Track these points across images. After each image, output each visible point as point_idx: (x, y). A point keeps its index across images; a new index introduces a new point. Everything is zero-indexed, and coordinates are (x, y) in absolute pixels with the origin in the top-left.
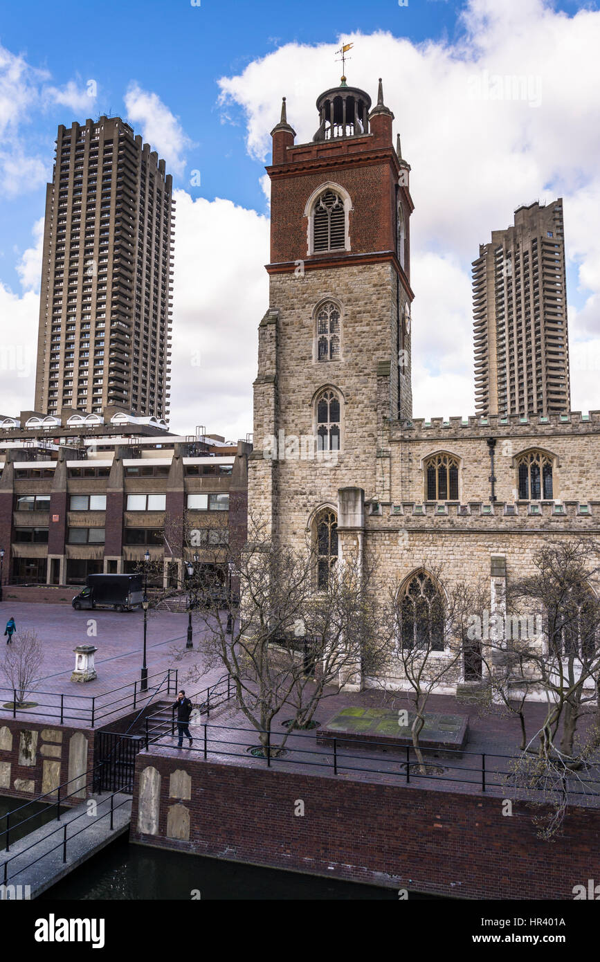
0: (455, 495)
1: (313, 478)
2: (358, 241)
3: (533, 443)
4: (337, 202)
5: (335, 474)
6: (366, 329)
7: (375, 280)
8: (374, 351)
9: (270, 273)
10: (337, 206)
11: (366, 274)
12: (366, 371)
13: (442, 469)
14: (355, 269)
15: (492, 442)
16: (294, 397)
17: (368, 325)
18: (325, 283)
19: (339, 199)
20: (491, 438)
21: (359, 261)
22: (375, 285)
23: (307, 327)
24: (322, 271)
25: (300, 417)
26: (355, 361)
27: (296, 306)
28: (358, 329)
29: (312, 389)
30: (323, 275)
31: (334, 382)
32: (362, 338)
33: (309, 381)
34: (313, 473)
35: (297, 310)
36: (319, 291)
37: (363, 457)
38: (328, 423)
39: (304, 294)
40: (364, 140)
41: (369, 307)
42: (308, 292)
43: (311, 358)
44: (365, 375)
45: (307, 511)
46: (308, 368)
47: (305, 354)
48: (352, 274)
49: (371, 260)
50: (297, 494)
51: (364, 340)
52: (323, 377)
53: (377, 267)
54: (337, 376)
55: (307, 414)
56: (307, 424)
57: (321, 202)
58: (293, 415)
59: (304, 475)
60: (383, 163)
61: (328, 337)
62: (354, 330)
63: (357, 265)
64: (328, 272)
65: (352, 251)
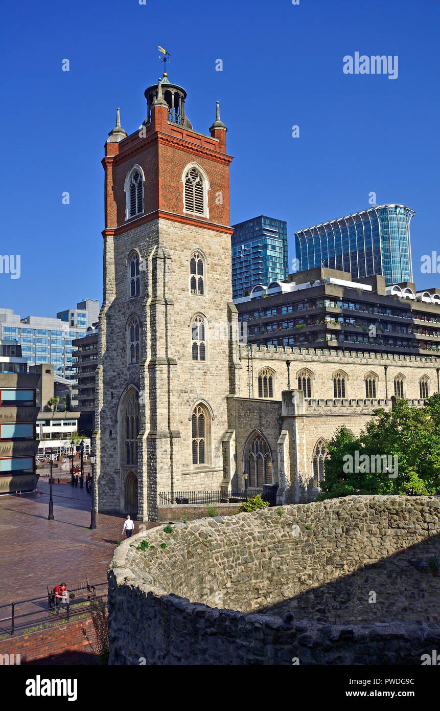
1: (192, 380)
2: (213, 213)
3: (305, 365)
4: (198, 179)
5: (205, 379)
6: (219, 277)
7: (223, 244)
8: (224, 293)
10: (199, 182)
11: (218, 239)
12: (221, 307)
13: (265, 378)
14: (213, 233)
15: (288, 363)
16: (178, 318)
17: (220, 275)
18: (195, 237)
19: (200, 178)
20: (288, 361)
21: (216, 228)
22: (223, 248)
23: (186, 266)
24: (193, 227)
25: (182, 334)
26: (215, 299)
27: (178, 249)
28: (216, 276)
29: (190, 314)
30: (194, 230)
31: (202, 311)
32: (218, 283)
33: (187, 308)
34: (192, 377)
35: (178, 252)
36: (191, 241)
37: (220, 367)
38: (199, 340)
39: (182, 241)
40: (213, 142)
41: (220, 262)
42: (185, 240)
43: (188, 290)
44: (220, 310)
45: (190, 405)
46: (186, 297)
47: (184, 287)
48: (210, 236)
49: (222, 230)
50: (182, 393)
51: (218, 285)
52: (195, 306)
53: (224, 236)
54: (205, 307)
55: (187, 332)
56: (187, 340)
57: (189, 175)
58: (178, 332)
59: (186, 378)
61: (197, 277)
62: (213, 276)
63: (213, 230)
64: (197, 229)
65: (210, 219)
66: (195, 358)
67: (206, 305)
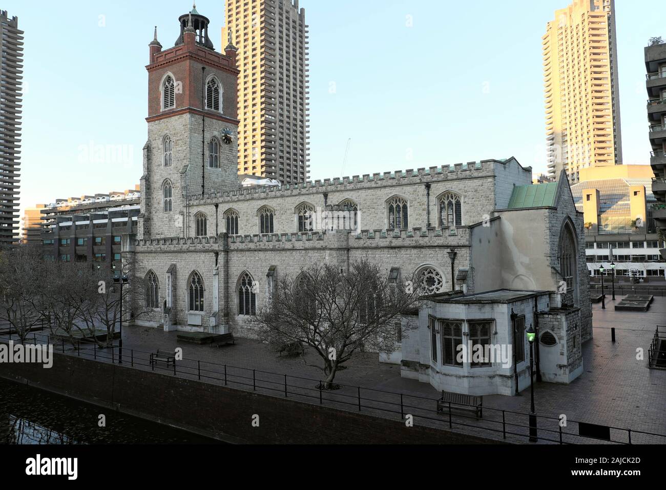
0: (206, 234)
2: (178, 102)
3: (231, 205)
4: (171, 82)
5: (170, 224)
6: (180, 149)
7: (184, 123)
8: (183, 160)
9: (148, 122)
10: (172, 84)
11: (180, 120)
12: (180, 171)
13: (202, 220)
14: (176, 117)
15: (217, 206)
16: (155, 186)
17: (181, 146)
18: (166, 125)
20: (217, 204)
21: (178, 113)
22: (184, 126)
23: (160, 149)
25: (158, 196)
26: (176, 166)
27: (156, 139)
28: (178, 149)
29: (162, 181)
31: (169, 177)
33: (161, 177)
34: (163, 224)
35: (157, 141)
36: (163, 130)
38: (168, 198)
40: (181, 48)
41: (181, 137)
42: (160, 131)
43: (162, 165)
46: (161, 170)
47: (159, 163)
48: (176, 120)
49: (182, 112)
51: (179, 154)
52: (166, 175)
53: (184, 116)
54: (170, 174)
55: (160, 194)
56: (160, 199)
57: (166, 82)
58: (156, 194)
60: (186, 60)
61: (168, 154)
62: (176, 149)
63: (177, 115)
64: (167, 120)
65: (176, 108)
66: (166, 210)
67: (171, 172)
